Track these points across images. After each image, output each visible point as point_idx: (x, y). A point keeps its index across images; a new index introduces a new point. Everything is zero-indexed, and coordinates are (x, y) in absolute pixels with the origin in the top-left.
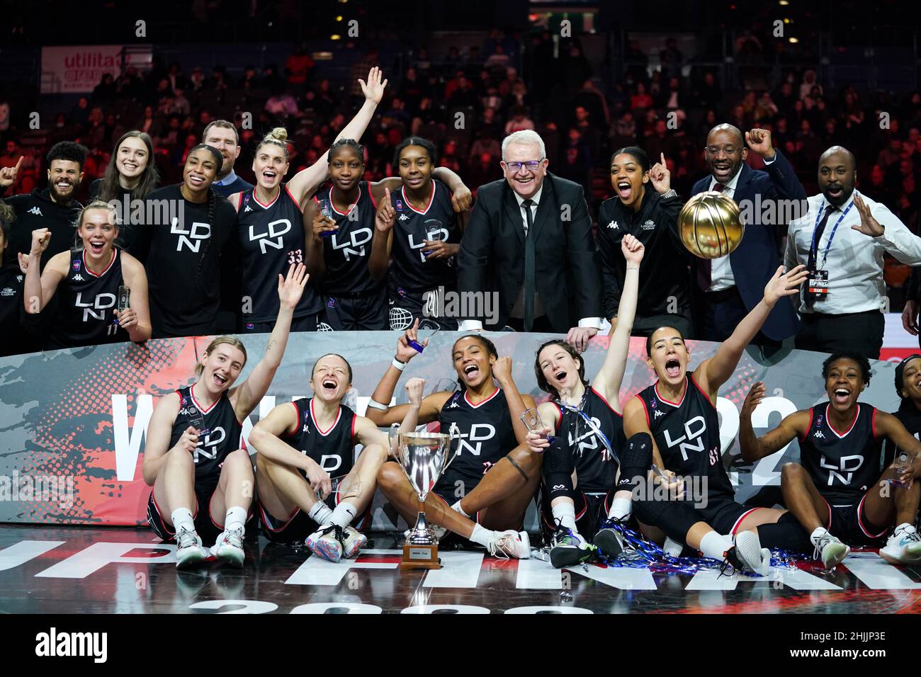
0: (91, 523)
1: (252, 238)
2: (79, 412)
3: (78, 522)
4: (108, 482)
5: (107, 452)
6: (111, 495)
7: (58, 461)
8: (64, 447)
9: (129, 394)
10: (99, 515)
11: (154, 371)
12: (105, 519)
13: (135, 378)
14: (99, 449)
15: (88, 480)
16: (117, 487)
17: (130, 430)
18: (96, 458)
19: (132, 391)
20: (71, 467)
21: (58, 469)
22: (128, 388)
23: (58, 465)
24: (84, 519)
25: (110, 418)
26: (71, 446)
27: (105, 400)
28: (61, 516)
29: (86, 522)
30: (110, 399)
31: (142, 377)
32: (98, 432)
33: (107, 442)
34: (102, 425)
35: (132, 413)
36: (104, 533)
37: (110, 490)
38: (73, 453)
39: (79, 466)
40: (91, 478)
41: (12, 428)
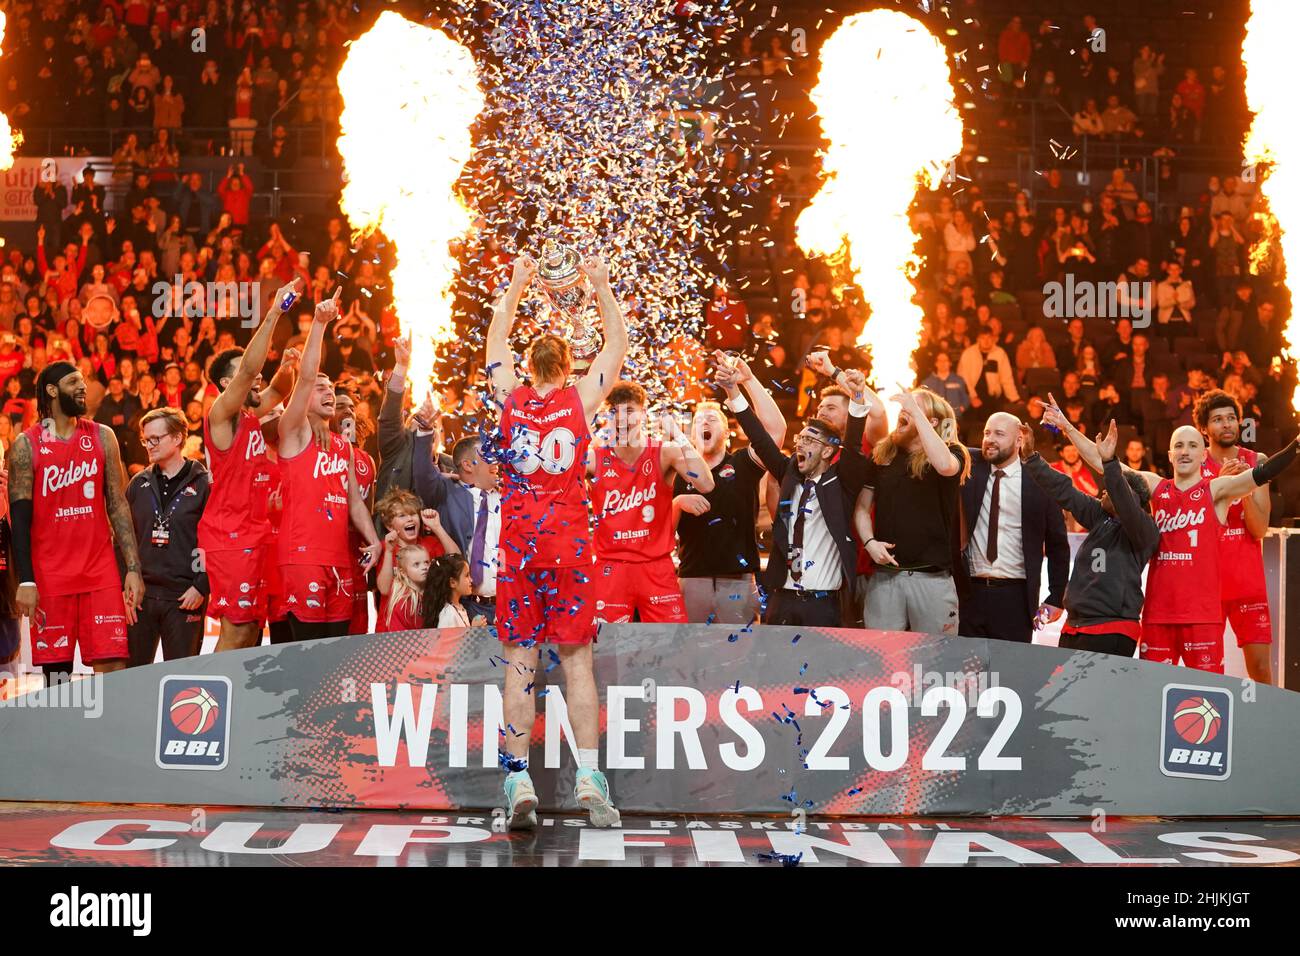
0: (355, 806)
2: (339, 700)
3: (342, 806)
4: (370, 767)
5: (368, 738)
6: (373, 779)
7: (320, 747)
8: (325, 734)
9: (387, 682)
10: (361, 798)
11: (414, 656)
12: (368, 803)
13: (393, 668)
14: (360, 736)
15: (350, 765)
16: (379, 773)
17: (390, 717)
18: (358, 744)
19: (391, 680)
20: (333, 753)
21: (321, 755)
22: (387, 677)
23: (320, 751)
24: (347, 802)
25: (370, 706)
26: (333, 733)
27: (365, 688)
28: (325, 800)
29: (349, 806)
30: (369, 687)
31: (400, 667)
32: (358, 719)
33: (368, 729)
34: (362, 712)
35: (391, 701)
37: (373, 775)
38: (333, 740)
39: (341, 752)
40: (353, 763)
41: (273, 715)
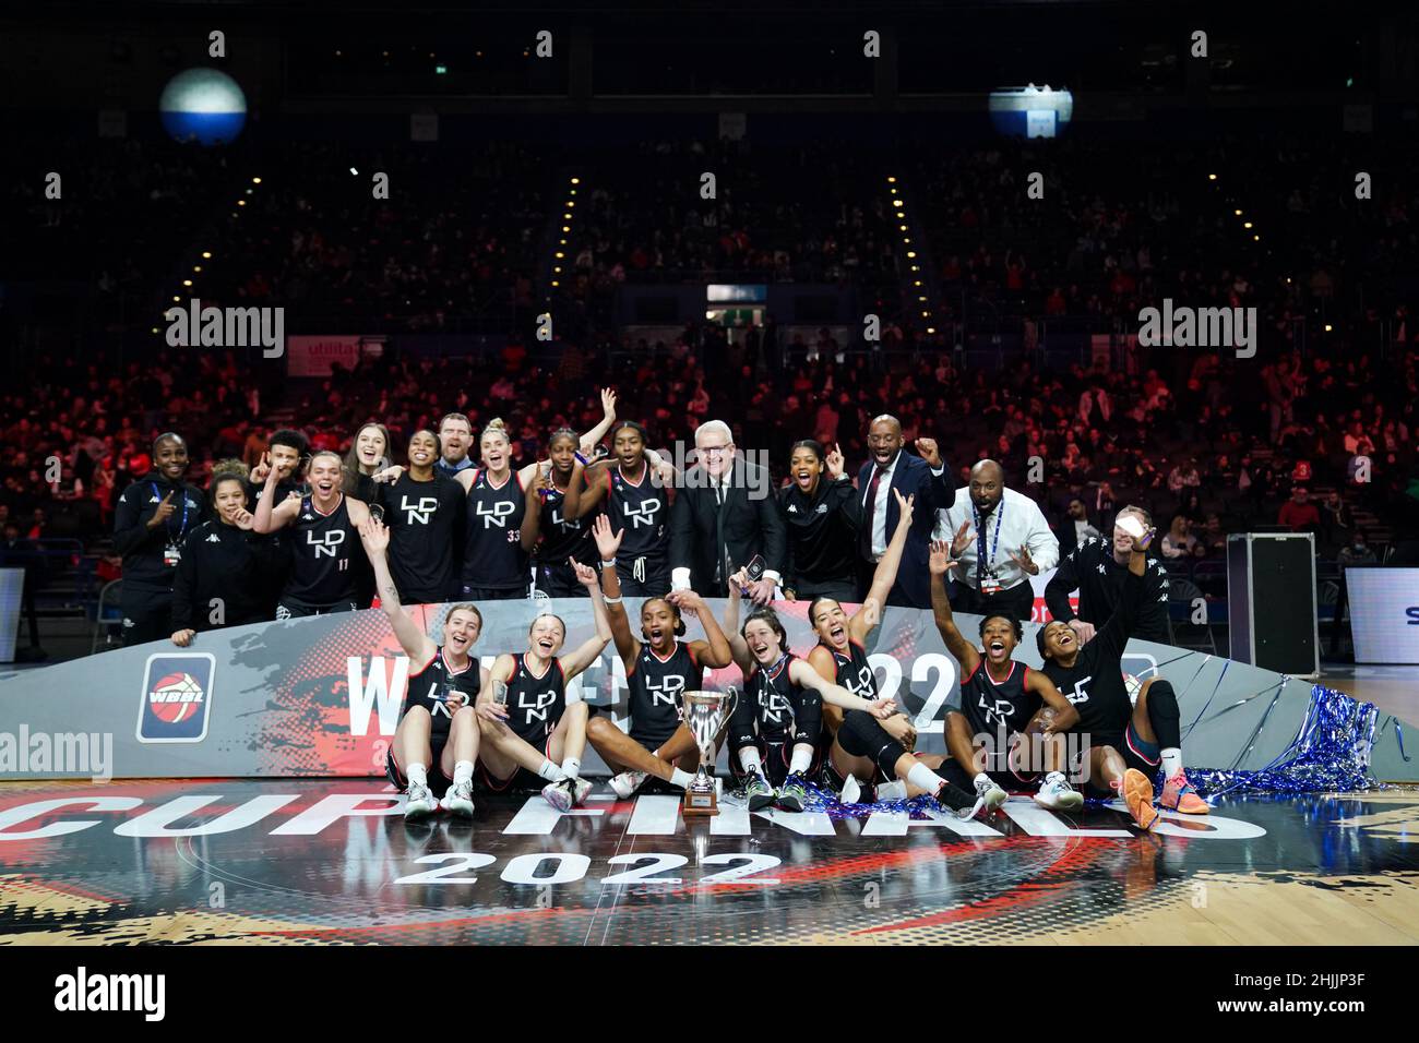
0: (326, 774)
1: (479, 512)
2: (317, 674)
3: (314, 774)
4: (342, 737)
5: (343, 709)
6: (345, 748)
7: (297, 719)
8: (302, 706)
9: (363, 656)
10: (332, 767)
11: (386, 636)
12: (338, 771)
13: (369, 643)
14: (335, 707)
15: (324, 735)
16: (351, 741)
17: (364, 689)
18: (332, 715)
19: (367, 653)
20: (308, 724)
21: (297, 726)
22: (362, 651)
23: (297, 722)
24: (319, 771)
25: (345, 679)
26: (309, 705)
27: (342, 662)
28: (298, 769)
29: (321, 774)
30: (346, 661)
31: (375, 641)
32: (334, 691)
33: (342, 700)
34: (338, 685)
35: (366, 673)
36: (338, 784)
37: (344, 744)
38: (309, 713)
39: (316, 723)
40: (327, 733)
41: (254, 689)
